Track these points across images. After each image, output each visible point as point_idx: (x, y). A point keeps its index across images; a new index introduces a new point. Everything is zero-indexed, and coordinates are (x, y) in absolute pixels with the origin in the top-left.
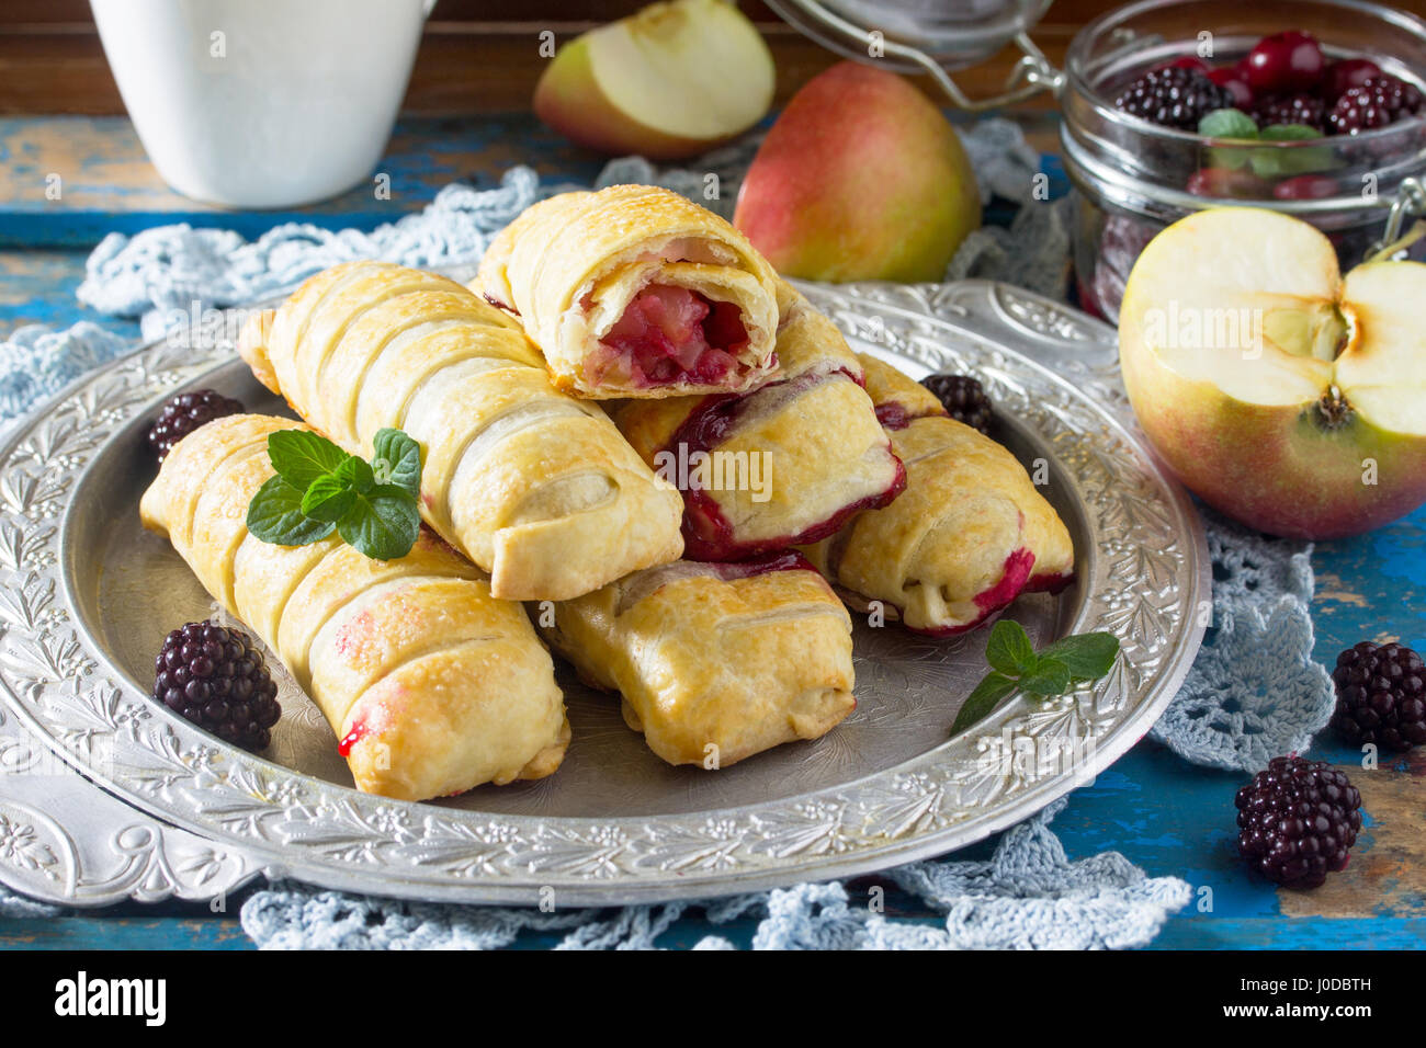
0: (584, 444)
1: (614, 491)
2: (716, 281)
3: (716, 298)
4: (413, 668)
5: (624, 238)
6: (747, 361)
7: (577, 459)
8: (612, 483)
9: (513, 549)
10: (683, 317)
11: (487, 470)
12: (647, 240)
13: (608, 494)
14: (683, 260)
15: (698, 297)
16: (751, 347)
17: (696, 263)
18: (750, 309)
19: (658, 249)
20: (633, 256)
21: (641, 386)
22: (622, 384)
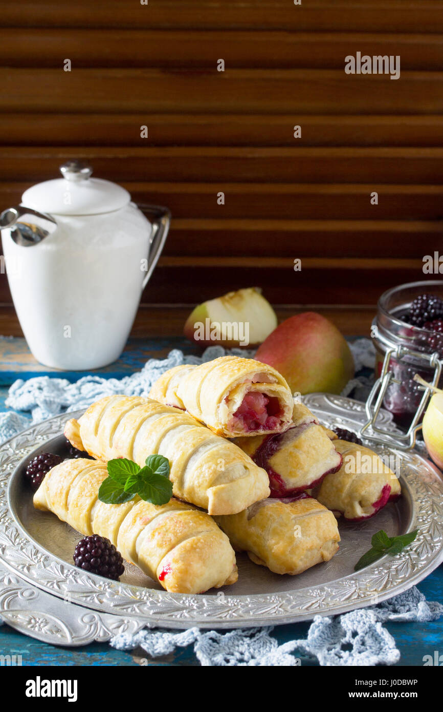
0: (235, 454)
1: (247, 471)
2: (272, 389)
3: (272, 396)
4: (186, 543)
5: (237, 375)
6: (284, 419)
8: (246, 468)
9: (216, 494)
10: (261, 403)
11: (202, 466)
12: (247, 374)
14: (257, 382)
15: (265, 395)
16: (285, 414)
17: (263, 383)
18: (285, 399)
19: (251, 378)
20: (243, 381)
21: (247, 432)
22: (240, 431)
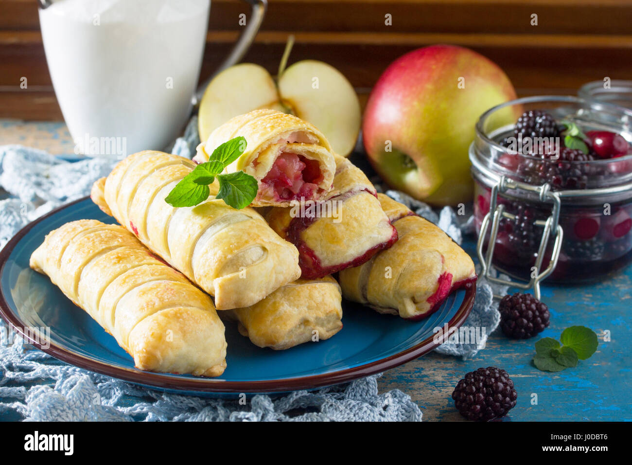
0: (249, 234)
1: (266, 253)
2: (311, 150)
3: (311, 158)
5: (271, 133)
6: (323, 187)
7: (247, 242)
8: (264, 249)
9: (222, 287)
10: (296, 167)
11: (207, 252)
12: (281, 134)
13: (263, 255)
14: (295, 142)
15: (302, 158)
16: (325, 181)
17: (301, 143)
18: (325, 162)
19: (287, 137)
20: (276, 141)
21: (277, 201)
22: (269, 200)
